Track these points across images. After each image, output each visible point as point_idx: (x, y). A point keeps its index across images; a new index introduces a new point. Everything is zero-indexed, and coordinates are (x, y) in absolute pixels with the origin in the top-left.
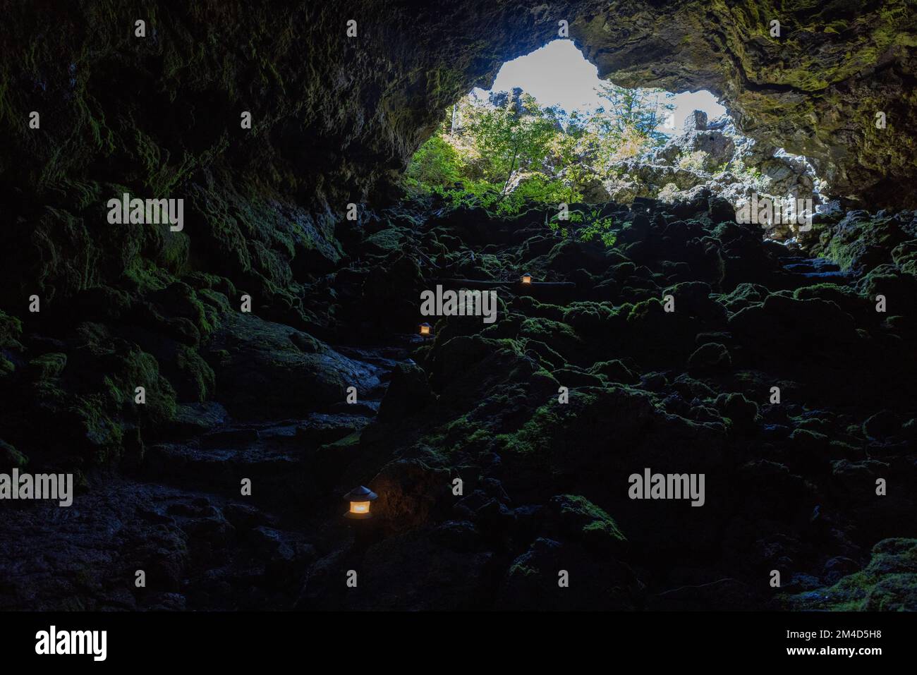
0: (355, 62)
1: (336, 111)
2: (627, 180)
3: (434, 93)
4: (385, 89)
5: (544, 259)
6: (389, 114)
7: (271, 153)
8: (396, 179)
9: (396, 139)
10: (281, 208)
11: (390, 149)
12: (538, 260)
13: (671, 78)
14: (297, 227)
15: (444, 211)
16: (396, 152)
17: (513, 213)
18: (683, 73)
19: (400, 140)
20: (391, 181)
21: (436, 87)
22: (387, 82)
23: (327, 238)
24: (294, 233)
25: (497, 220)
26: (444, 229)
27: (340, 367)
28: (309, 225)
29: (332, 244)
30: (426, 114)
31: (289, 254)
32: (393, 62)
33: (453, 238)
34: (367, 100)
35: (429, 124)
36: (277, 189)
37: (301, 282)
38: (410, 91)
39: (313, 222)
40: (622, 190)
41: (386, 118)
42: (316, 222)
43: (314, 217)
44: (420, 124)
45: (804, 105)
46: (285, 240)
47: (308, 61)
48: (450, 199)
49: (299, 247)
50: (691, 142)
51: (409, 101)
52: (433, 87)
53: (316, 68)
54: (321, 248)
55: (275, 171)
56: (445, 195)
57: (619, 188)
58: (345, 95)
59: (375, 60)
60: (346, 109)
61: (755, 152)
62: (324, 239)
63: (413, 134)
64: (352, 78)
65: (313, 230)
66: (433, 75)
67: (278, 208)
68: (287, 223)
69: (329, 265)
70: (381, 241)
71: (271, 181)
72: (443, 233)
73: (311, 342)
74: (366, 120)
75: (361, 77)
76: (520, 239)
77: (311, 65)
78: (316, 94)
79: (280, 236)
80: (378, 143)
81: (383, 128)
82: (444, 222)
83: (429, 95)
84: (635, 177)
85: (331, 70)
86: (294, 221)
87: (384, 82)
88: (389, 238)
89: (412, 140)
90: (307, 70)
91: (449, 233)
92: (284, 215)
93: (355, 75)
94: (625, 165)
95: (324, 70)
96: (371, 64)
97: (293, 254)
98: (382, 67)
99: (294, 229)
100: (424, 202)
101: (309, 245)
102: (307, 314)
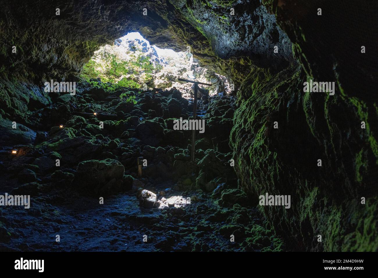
0: (51, 42)
1: (45, 56)
2: (163, 80)
3: (86, 48)
4: (64, 49)
5: (115, 107)
6: (69, 55)
7: (24, 66)
8: (76, 75)
9: (72, 63)
10: (27, 85)
11: (70, 66)
12: (113, 107)
13: (174, 47)
14: (32, 92)
15: (90, 88)
16: (73, 67)
17: (113, 91)
18: (177, 46)
19: (74, 63)
20: (74, 75)
21: (87, 46)
22: (65, 47)
23: (45, 96)
24: (30, 94)
25: (107, 93)
26: (88, 95)
27: (31, 135)
28: (38, 91)
29: (47, 98)
30: (85, 54)
31: (27, 102)
32: (67, 40)
33: (90, 98)
34: (58, 52)
35: (87, 57)
36: (27, 78)
37: (32, 111)
38: (77, 47)
39: (40, 90)
40: (160, 83)
41: (68, 56)
42: (41, 90)
43: (40, 88)
44: (83, 58)
45: (215, 60)
46: (26, 97)
47: (33, 44)
48: (92, 84)
49: (31, 99)
50: (190, 67)
51: (78, 50)
52: (86, 46)
53: (36, 46)
54: (40, 99)
55: (26, 72)
56: (91, 83)
57: (160, 82)
58: (48, 52)
59: (59, 41)
60: (49, 55)
61: (208, 73)
62: (44, 96)
63: (80, 61)
64: (50, 47)
65: (39, 93)
66: (85, 43)
67: (26, 85)
68: (27, 91)
69: (43, 106)
70: (64, 98)
71: (24, 75)
72: (87, 96)
73: (25, 128)
74: (58, 58)
75: (54, 46)
76: (110, 100)
77: (34, 45)
78: (36, 53)
79: (24, 96)
80: (64, 64)
81: (66, 60)
82: (88, 92)
83: (84, 49)
84: (166, 79)
85: (41, 46)
86: (31, 90)
87: (64, 47)
88: (67, 97)
89: (80, 63)
90: (32, 47)
91: (89, 96)
92: (27, 88)
93: (51, 46)
94: (164, 74)
95: (39, 46)
96: (58, 42)
97: (28, 102)
98: (62, 43)
99: (30, 93)
100: (86, 84)
101: (35, 99)
102: (28, 121)
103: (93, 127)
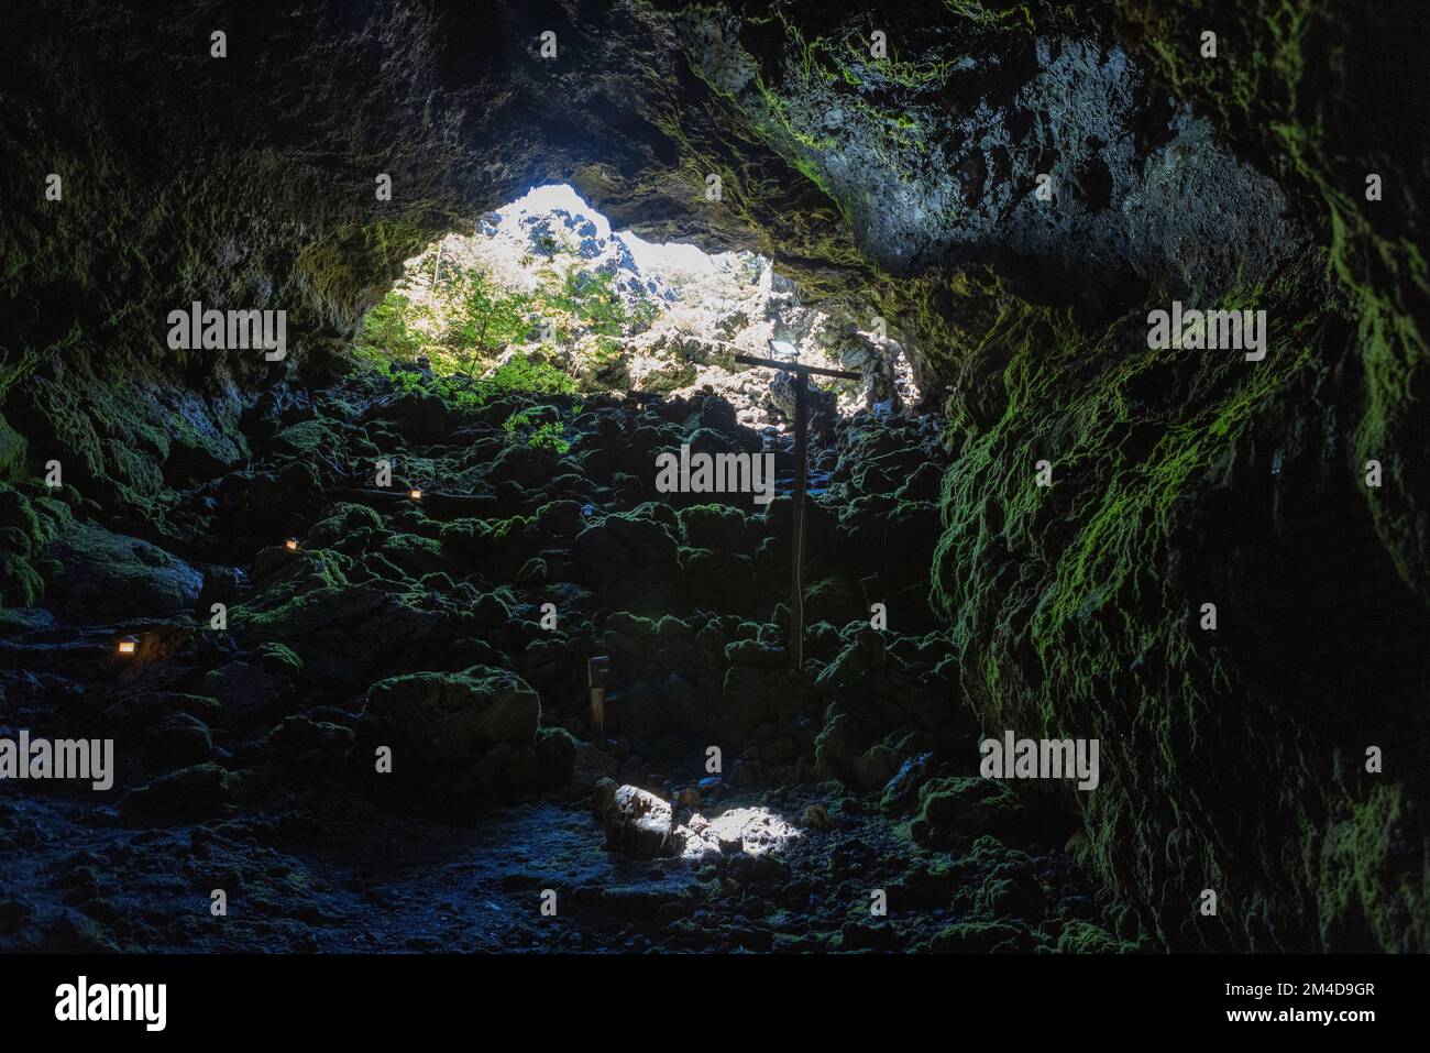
0: (250, 232)
1: (227, 284)
2: (662, 359)
3: (377, 249)
4: (298, 255)
5: (486, 467)
6: (315, 275)
7: (149, 322)
8: (340, 349)
9: (325, 306)
10: (160, 392)
11: (316, 318)
12: (479, 468)
13: (701, 235)
14: (179, 419)
15: (390, 398)
16: (326, 321)
17: (477, 405)
18: (714, 232)
19: (333, 306)
20: (332, 351)
21: (380, 242)
22: (300, 246)
23: (226, 430)
24: (172, 427)
25: (457, 413)
26: (383, 423)
27: (182, 579)
28: (200, 414)
29: (231, 438)
30: (371, 273)
31: (160, 456)
32: (307, 222)
33: (391, 435)
34: (276, 266)
35: (378, 284)
36: (159, 365)
37: (177, 488)
38: (344, 247)
39: (206, 409)
40: (652, 373)
41: (310, 280)
42: (211, 410)
43: (209, 402)
44: (364, 284)
45: (856, 281)
46: (157, 437)
47: (184, 241)
48: (399, 382)
49: (176, 445)
50: (762, 308)
51: (346, 257)
52: (375, 243)
53: (195, 246)
54: (209, 443)
55: (157, 344)
56: (393, 378)
57: (649, 369)
58: (238, 268)
59: (280, 225)
60: (243, 280)
61: (829, 327)
62: (221, 431)
63: (354, 297)
64: (246, 250)
65: (204, 421)
66: (373, 230)
67: (155, 393)
68: (163, 415)
69: (220, 467)
70: (296, 437)
71: (149, 356)
72: (381, 428)
73: (157, 555)
74: (275, 289)
75: (259, 247)
76: (468, 440)
77: (187, 243)
78: (195, 273)
79: (150, 432)
80: (297, 312)
81: (305, 294)
82: (387, 413)
83: (370, 252)
84: (673, 355)
85: (215, 245)
86: (177, 410)
87: (296, 248)
88: (308, 433)
89: (352, 304)
90: (182, 250)
91: (390, 429)
92: (162, 402)
93: (251, 246)
94: (664, 338)
95: (205, 247)
96: (274, 231)
97: (166, 455)
98: (290, 232)
99: (172, 421)
100: (374, 383)
101: (191, 442)
102: (167, 526)
103: (412, 544)
